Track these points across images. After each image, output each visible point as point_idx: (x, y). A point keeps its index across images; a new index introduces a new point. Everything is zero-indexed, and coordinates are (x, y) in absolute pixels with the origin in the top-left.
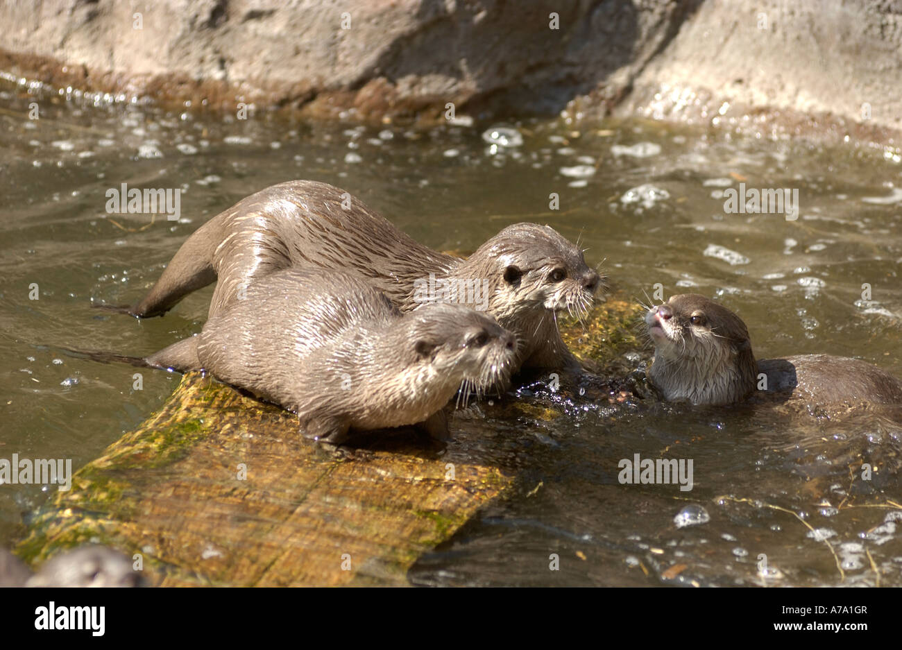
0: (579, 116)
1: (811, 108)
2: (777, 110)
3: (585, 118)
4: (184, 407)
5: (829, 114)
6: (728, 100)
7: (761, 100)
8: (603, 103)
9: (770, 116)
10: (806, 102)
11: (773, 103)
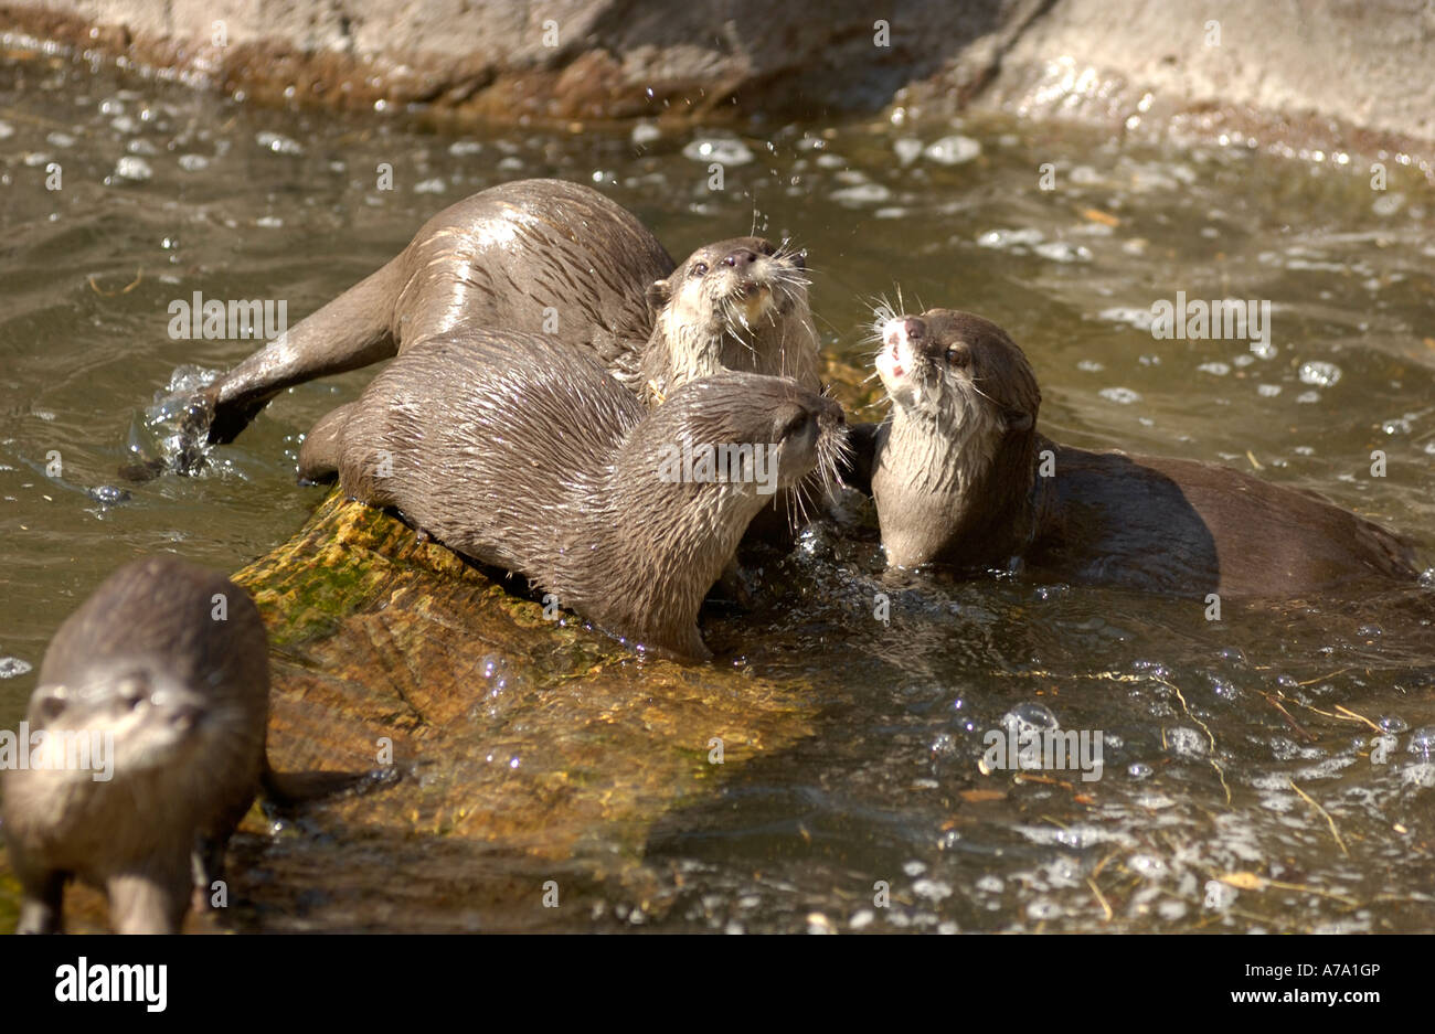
0: (915, 112)
1: (1285, 103)
2: (1231, 105)
3: (924, 115)
4: (340, 538)
5: (1313, 114)
6: (1151, 90)
7: (1205, 90)
8: (953, 94)
9: (1218, 116)
10: (1275, 94)
11: (1225, 94)
